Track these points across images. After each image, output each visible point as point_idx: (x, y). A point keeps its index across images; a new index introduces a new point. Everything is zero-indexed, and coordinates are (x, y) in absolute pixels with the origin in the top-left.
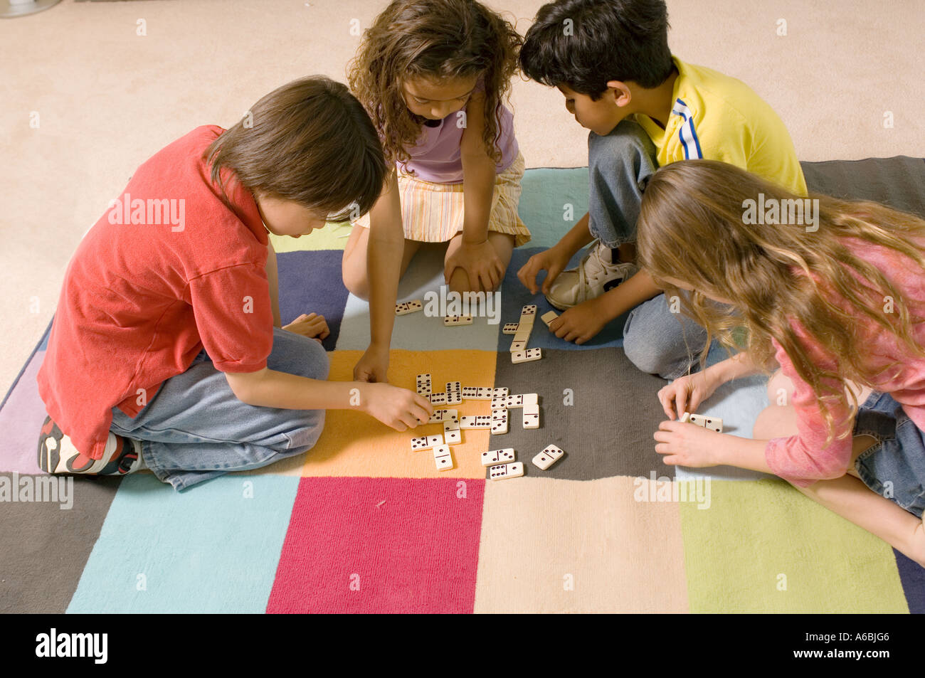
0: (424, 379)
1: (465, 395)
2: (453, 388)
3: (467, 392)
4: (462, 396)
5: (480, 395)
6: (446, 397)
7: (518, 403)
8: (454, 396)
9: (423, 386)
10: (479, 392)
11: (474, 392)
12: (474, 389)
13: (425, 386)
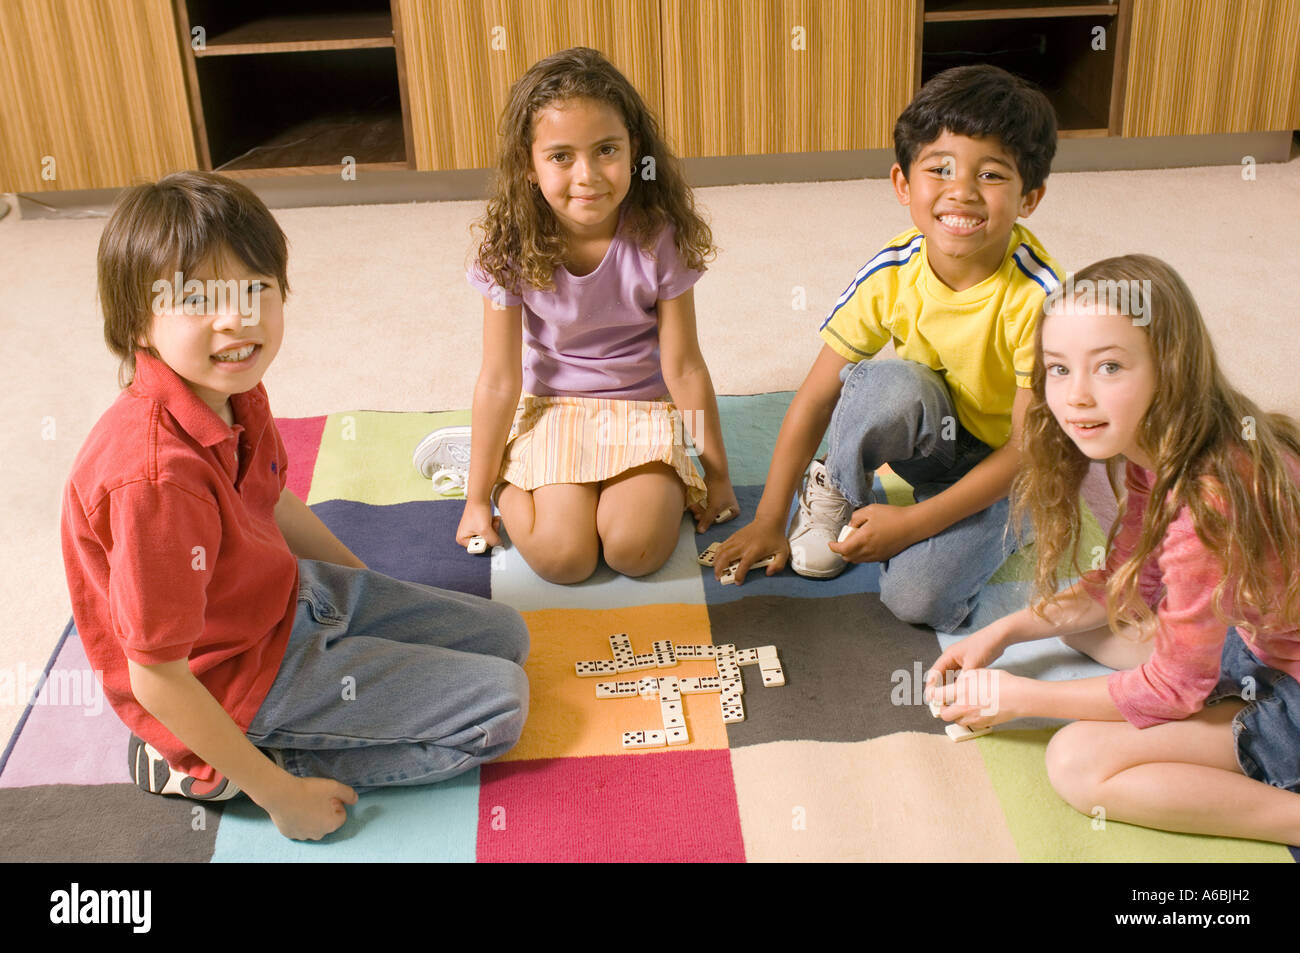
0: (619, 639)
1: (679, 654)
2: (663, 646)
3: (682, 651)
4: (676, 656)
5: (699, 654)
6: (655, 657)
7: (753, 658)
8: (666, 657)
9: (620, 648)
10: (698, 650)
11: (692, 651)
12: (690, 647)
13: (623, 647)
